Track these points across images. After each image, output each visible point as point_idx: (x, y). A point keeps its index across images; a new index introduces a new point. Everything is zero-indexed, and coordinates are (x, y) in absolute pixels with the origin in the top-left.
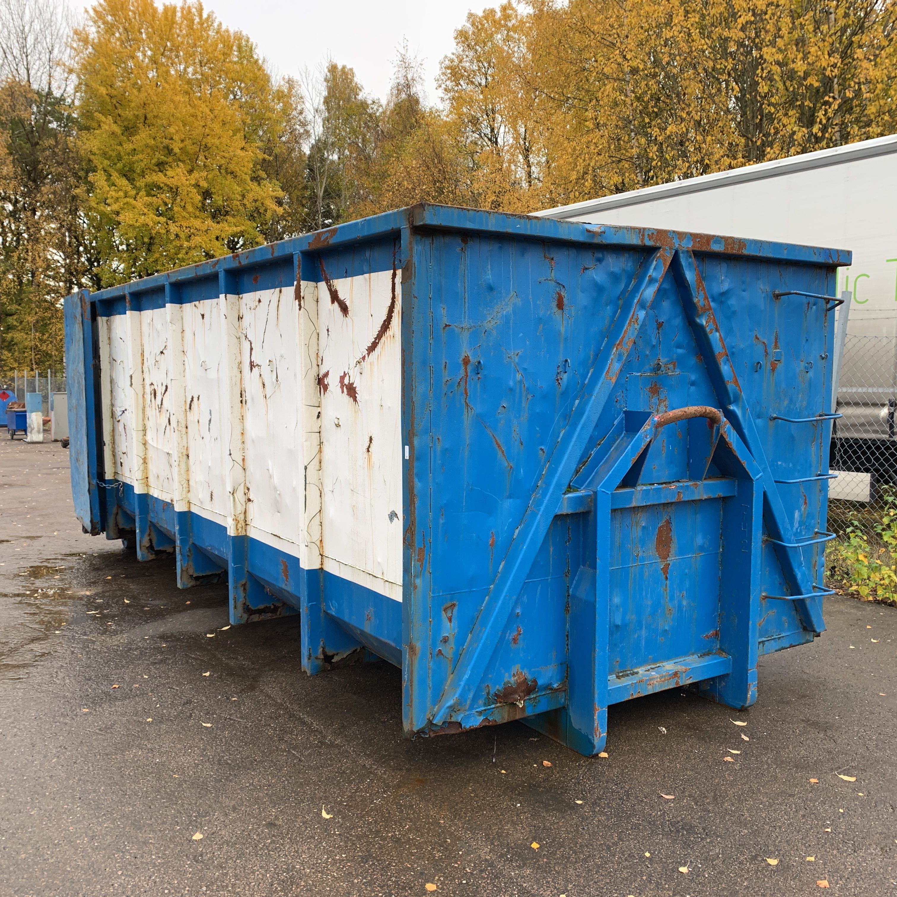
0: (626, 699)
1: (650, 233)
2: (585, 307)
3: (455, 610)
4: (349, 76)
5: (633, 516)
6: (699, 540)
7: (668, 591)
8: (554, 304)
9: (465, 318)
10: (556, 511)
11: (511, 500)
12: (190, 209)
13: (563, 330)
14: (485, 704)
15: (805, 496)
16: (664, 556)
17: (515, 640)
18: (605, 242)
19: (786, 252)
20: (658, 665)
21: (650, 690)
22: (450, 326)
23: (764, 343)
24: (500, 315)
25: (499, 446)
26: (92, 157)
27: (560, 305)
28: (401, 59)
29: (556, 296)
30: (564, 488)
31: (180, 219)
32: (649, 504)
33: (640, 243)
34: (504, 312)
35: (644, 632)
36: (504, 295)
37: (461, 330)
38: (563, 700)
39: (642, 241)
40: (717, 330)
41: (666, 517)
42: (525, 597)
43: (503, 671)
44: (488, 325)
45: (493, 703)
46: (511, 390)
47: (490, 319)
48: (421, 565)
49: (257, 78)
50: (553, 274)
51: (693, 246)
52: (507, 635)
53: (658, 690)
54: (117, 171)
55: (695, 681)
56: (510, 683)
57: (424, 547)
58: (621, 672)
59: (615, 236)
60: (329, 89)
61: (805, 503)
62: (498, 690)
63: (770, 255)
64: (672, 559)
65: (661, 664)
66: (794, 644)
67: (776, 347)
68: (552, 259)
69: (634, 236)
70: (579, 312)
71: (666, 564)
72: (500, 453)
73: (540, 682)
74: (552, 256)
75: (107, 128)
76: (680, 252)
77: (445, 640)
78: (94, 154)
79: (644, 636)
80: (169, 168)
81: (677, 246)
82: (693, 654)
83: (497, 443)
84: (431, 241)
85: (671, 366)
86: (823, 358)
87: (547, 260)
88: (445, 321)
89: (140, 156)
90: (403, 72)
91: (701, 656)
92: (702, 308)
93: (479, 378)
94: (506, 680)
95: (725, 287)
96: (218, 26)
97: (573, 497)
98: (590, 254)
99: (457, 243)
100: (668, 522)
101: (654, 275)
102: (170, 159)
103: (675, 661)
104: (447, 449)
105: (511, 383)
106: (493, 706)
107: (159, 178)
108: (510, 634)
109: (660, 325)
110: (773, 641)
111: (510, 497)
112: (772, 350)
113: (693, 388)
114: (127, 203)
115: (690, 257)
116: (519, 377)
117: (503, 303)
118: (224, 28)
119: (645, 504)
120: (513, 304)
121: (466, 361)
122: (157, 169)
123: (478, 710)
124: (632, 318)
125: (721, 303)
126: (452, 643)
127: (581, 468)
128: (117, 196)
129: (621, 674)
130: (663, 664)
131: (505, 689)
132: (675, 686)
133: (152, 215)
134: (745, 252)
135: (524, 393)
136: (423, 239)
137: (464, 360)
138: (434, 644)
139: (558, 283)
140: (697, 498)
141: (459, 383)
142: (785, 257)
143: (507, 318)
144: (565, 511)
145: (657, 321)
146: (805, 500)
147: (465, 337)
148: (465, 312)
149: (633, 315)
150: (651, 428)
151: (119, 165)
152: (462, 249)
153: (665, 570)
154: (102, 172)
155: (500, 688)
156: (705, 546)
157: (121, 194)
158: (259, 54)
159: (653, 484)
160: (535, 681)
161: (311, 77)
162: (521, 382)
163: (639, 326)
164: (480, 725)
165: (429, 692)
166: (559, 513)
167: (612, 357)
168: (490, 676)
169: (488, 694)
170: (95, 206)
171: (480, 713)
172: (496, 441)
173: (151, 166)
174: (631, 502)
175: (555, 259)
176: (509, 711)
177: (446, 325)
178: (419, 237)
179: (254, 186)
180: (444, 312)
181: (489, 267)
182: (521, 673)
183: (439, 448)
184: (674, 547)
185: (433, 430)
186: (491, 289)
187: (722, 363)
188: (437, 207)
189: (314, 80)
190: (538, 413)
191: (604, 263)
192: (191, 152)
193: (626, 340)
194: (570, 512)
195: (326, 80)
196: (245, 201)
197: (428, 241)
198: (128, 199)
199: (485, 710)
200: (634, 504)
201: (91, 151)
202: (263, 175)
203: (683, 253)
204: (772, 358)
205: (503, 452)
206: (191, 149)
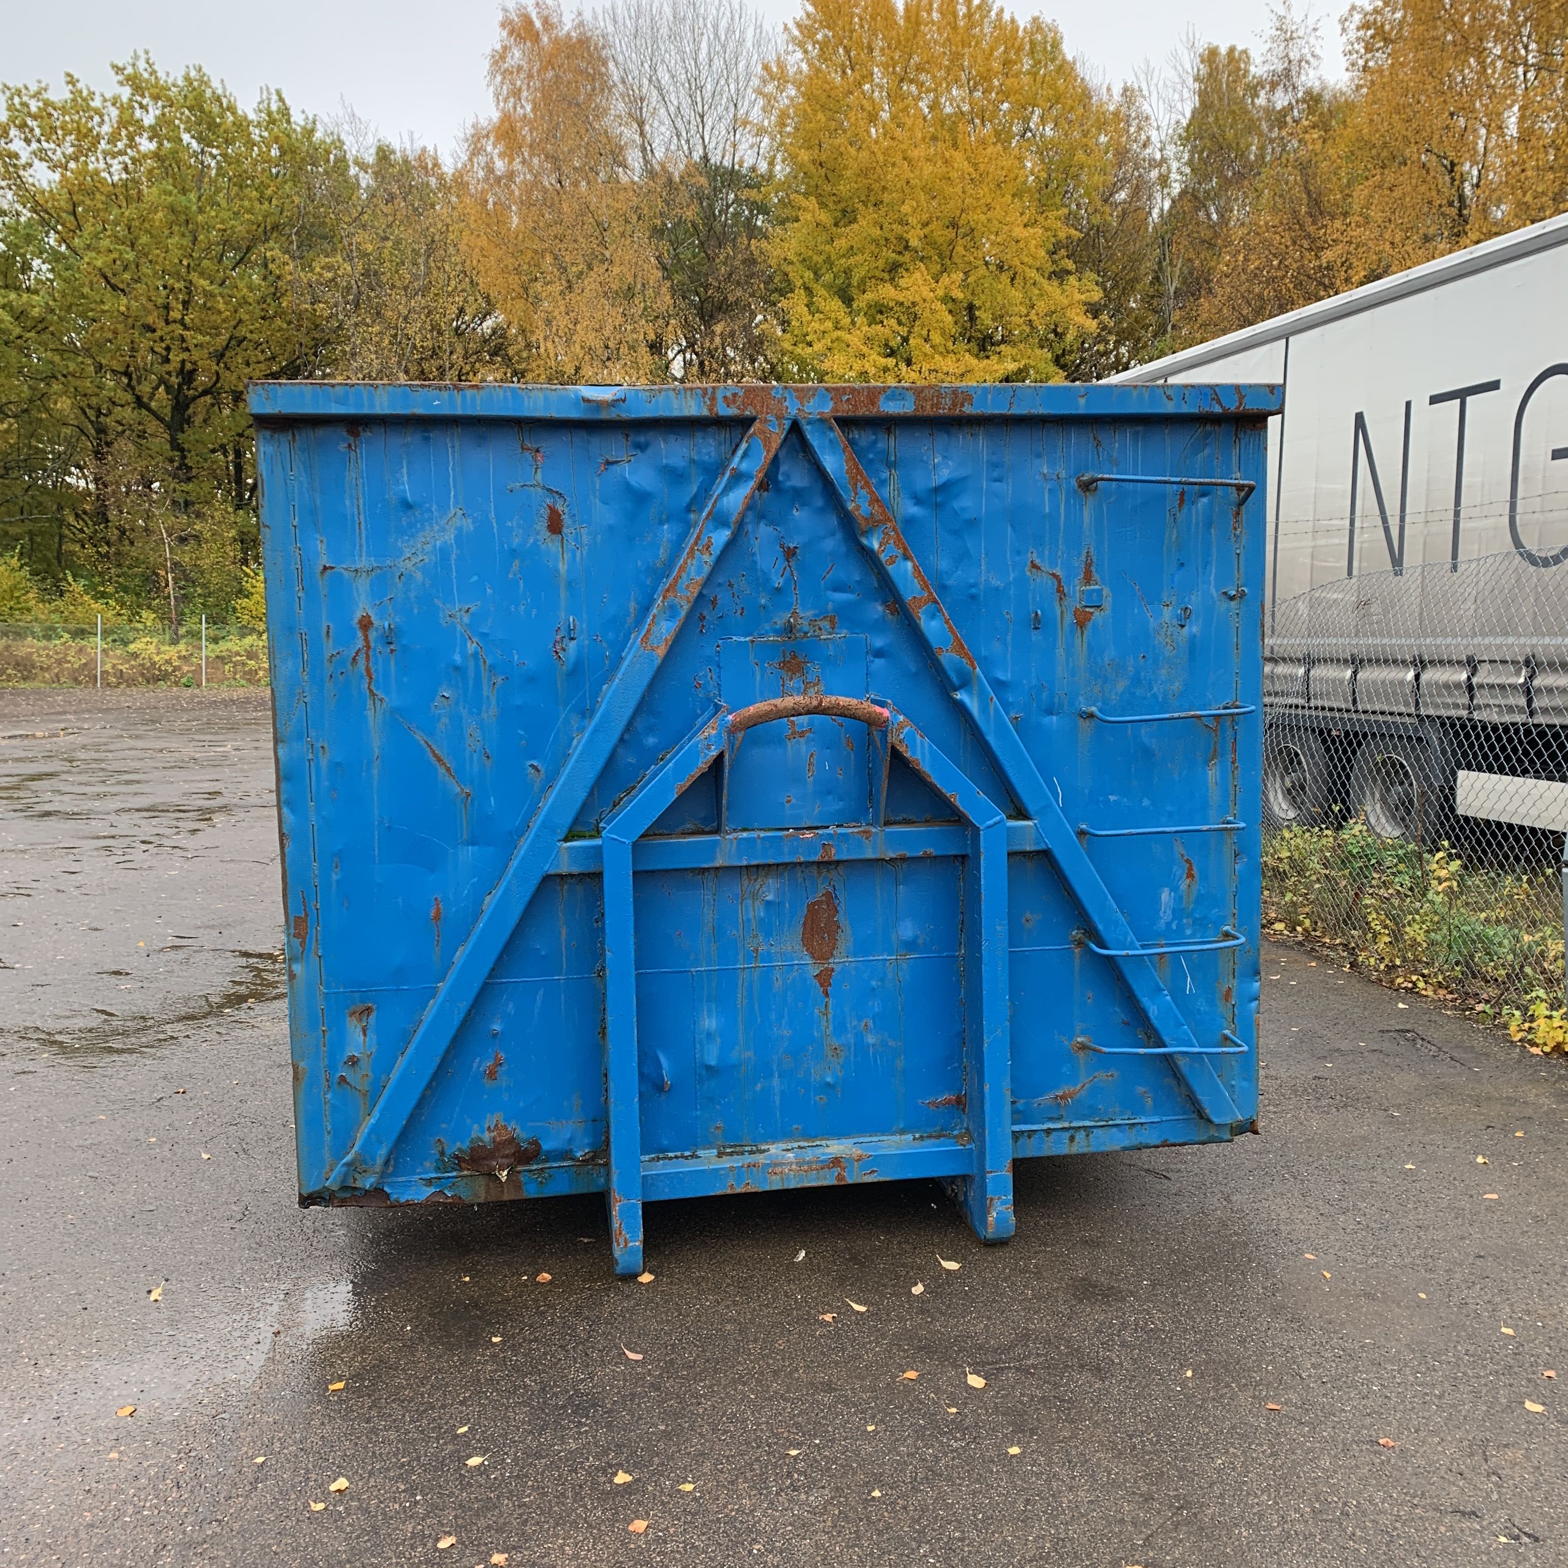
0: (719, 1192)
1: (729, 394)
2: (611, 528)
3: (373, 1016)
4: (1242, 66)
5: (746, 883)
6: (907, 930)
7: (830, 1016)
8: (542, 525)
9: (361, 556)
10: (546, 868)
11: (476, 848)
12: (936, 338)
13: (563, 568)
14: (438, 1169)
15: (1188, 861)
16: (821, 954)
17: (492, 1075)
18: (625, 415)
19: (1082, 401)
20: (818, 1143)
21: (775, 1184)
22: (332, 568)
23: (1054, 575)
24: (428, 548)
25: (439, 760)
26: (788, 269)
27: (555, 525)
28: (1278, 24)
29: (545, 513)
30: (562, 832)
31: (921, 358)
32: (754, 862)
33: (705, 412)
34: (438, 543)
35: (776, 1081)
36: (436, 514)
37: (354, 574)
38: (602, 1180)
39: (711, 410)
40: (906, 557)
41: (822, 889)
42: (511, 1005)
43: (469, 1121)
44: (405, 566)
45: (454, 1170)
46: (457, 669)
47: (408, 555)
48: (302, 944)
49: (1060, 95)
50: (539, 476)
51: (834, 410)
52: (475, 1065)
53: (793, 1185)
54: (823, 286)
55: (882, 1179)
56: (482, 1141)
57: (307, 915)
58: (731, 1147)
59: (648, 405)
60: (1202, 94)
61: (1190, 875)
62: (460, 1150)
63: (1042, 411)
64: (840, 960)
65: (823, 1143)
66: (1172, 1140)
67: (1088, 579)
68: (537, 451)
69: (692, 403)
70: (599, 536)
71: (826, 969)
72: (442, 770)
73: (546, 1146)
74: (535, 446)
75: (809, 216)
76: (803, 422)
77: (353, 1062)
78: (791, 263)
79: (777, 1090)
80: (905, 274)
81: (793, 412)
82: (902, 1132)
83: (435, 755)
84: (290, 438)
85: (826, 624)
86: (1232, 598)
87: (527, 453)
88: (325, 560)
89: (859, 258)
90: (1280, 50)
91: (922, 1138)
92: (866, 519)
93: (392, 651)
94: (474, 1135)
95: (944, 474)
96: (997, 15)
97: (580, 847)
98: (621, 437)
99: (340, 439)
100: (830, 897)
101: (744, 466)
102: (907, 257)
103: (856, 1140)
104: (338, 764)
105: (457, 658)
106: (454, 1174)
107: (887, 292)
108: (480, 1062)
109: (790, 554)
110: (1114, 1130)
111: (472, 842)
112: (1076, 588)
113: (879, 662)
114: (838, 339)
115: (831, 429)
116: (471, 647)
117: (436, 528)
118: (1007, 16)
119: (745, 863)
120: (456, 529)
121: (366, 624)
122: (886, 276)
123: (423, 1176)
124: (696, 543)
125: (938, 506)
126: (365, 1067)
127: (621, 799)
128: (822, 328)
129: (729, 1150)
130: (829, 1143)
131: (472, 1149)
132: (835, 1182)
133: (874, 356)
134: (968, 410)
135: (484, 676)
136: (276, 436)
137: (360, 622)
138: (332, 1066)
139: (549, 490)
140: (870, 855)
141: (354, 659)
142: (1082, 411)
143: (444, 553)
144: (564, 869)
145: (782, 546)
146: (1190, 869)
147: (363, 585)
148: (361, 546)
149: (698, 538)
150: (719, 734)
151: (828, 277)
152: (350, 446)
153: (824, 978)
154: (802, 291)
155: (464, 1147)
156: (920, 941)
157: (829, 325)
158: (1069, 51)
159: (788, 829)
160: (536, 1143)
161: (1155, 81)
162: (475, 655)
163: (713, 558)
164: (427, 1200)
165: (328, 1138)
166: (552, 871)
167: (655, 611)
168: (444, 1126)
169: (442, 1153)
170: (790, 348)
171: (429, 1182)
172: (433, 752)
173: (878, 274)
174: (713, 859)
175: (542, 450)
176: (487, 1185)
177: (325, 568)
178: (268, 433)
179: (1052, 287)
180: (321, 548)
181: (405, 470)
182: (505, 1127)
183: (324, 762)
184: (845, 941)
185: (313, 733)
186: (408, 506)
187: (923, 617)
188: (272, 387)
189: (1161, 85)
190: (519, 707)
191: (650, 451)
192: (941, 240)
193: (684, 582)
194: (575, 870)
195: (1197, 79)
196: (1033, 316)
197: (284, 438)
198: (839, 333)
199: (439, 1178)
200: (719, 863)
201: (785, 259)
202: (1070, 265)
203: (809, 423)
204: (1074, 602)
205: (448, 770)
206: (941, 234)
